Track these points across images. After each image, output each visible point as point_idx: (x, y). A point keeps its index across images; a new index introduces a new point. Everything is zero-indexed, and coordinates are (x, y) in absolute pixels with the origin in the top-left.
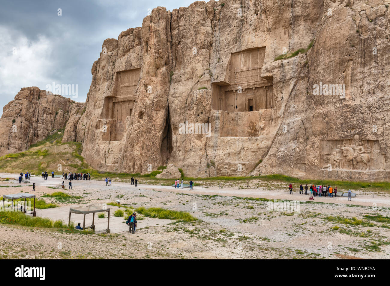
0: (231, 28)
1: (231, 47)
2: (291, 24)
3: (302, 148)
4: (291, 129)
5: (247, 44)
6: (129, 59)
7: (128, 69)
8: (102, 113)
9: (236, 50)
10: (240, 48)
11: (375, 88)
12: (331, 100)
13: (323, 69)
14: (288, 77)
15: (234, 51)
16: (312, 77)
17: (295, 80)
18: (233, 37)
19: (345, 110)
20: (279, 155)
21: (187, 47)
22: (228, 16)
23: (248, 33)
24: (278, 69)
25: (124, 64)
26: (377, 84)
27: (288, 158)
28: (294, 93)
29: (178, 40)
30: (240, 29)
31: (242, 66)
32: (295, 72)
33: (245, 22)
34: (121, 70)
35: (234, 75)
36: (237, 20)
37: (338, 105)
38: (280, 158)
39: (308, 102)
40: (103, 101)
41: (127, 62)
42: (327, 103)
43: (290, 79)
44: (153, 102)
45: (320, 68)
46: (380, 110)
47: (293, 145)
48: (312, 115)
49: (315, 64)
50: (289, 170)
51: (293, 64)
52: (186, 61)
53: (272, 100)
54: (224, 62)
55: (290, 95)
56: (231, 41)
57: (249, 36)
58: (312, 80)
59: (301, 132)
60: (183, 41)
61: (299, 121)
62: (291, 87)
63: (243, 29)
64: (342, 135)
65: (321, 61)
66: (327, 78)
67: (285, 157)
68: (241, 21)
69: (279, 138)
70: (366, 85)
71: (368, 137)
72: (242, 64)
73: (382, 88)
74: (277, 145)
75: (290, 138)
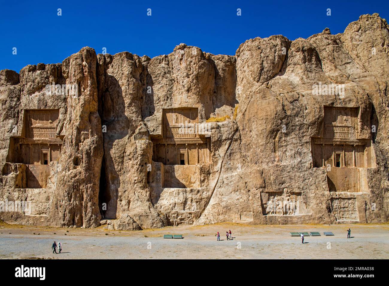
0: (161, 85)
1: (162, 103)
2: (215, 92)
3: (245, 198)
4: (231, 182)
5: (180, 102)
6: (42, 97)
7: (42, 108)
8: (8, 156)
9: (168, 107)
10: (172, 105)
11: (295, 153)
12: (264, 160)
13: (257, 135)
14: (224, 138)
15: (166, 107)
16: (245, 140)
17: (230, 141)
18: (164, 93)
19: (276, 169)
20: (224, 204)
21: (119, 95)
22: (157, 74)
23: (181, 93)
24: (215, 130)
25: (36, 102)
26: (296, 150)
27: (233, 207)
28: (229, 151)
29: (105, 87)
30: (170, 87)
31: (173, 122)
32: (229, 134)
33: (176, 82)
34: (31, 108)
35: (166, 130)
36: (166, 78)
37: (270, 165)
38: (224, 207)
39: (242, 161)
40: (8, 141)
41: (39, 100)
42: (262, 162)
43: (226, 140)
44: (90, 149)
45: (253, 133)
46: (300, 170)
47: (235, 196)
48: (249, 171)
49: (247, 130)
50: (237, 217)
51: (227, 127)
52: (117, 109)
53: (203, 156)
54: (157, 117)
55: (226, 154)
56: (162, 97)
57: (181, 96)
58: (245, 142)
59: (241, 185)
60: (112, 88)
61: (237, 176)
62: (227, 146)
63: (175, 88)
64: (276, 188)
65: (253, 127)
66: (261, 142)
67: (230, 206)
68: (171, 80)
69: (219, 189)
70: (289, 151)
71: (294, 190)
72: (173, 120)
73: (300, 154)
74: (218, 195)
75: (231, 190)
